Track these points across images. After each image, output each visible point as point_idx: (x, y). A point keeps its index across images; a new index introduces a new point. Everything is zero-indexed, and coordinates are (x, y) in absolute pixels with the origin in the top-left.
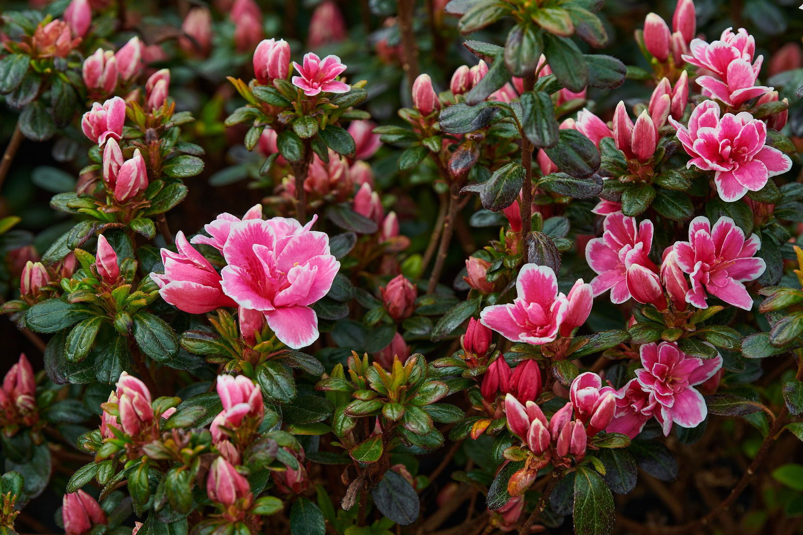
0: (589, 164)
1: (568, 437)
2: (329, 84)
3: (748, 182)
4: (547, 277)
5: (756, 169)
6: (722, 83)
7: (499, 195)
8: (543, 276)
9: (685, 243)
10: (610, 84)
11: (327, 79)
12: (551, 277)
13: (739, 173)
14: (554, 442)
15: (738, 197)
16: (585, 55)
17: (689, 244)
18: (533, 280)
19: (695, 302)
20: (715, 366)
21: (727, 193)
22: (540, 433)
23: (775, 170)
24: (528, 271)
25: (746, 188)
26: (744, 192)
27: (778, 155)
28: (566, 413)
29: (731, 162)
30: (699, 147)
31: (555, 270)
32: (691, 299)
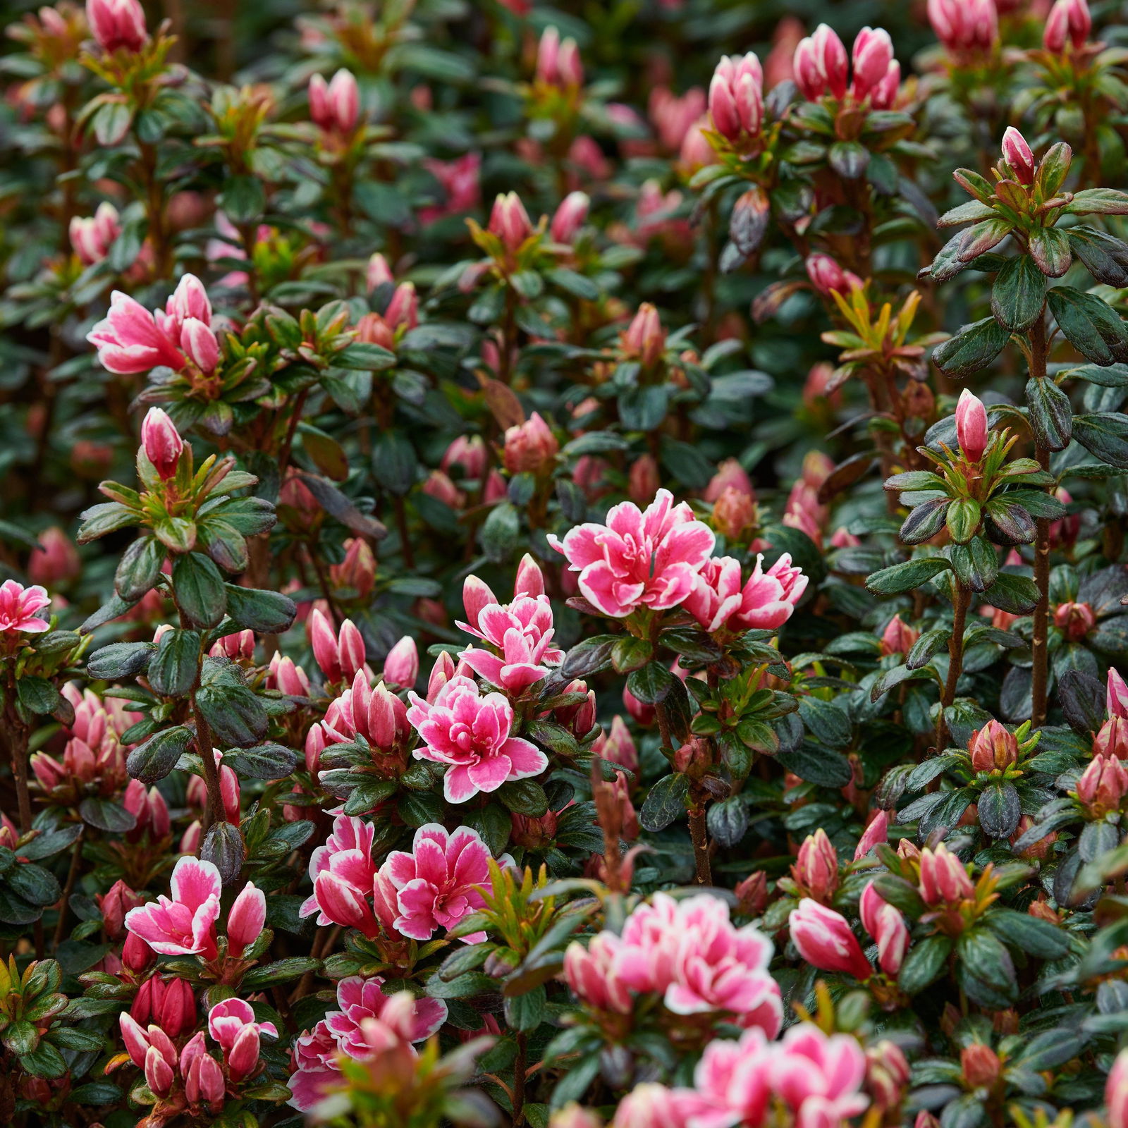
0: (251, 730)
1: (196, 1077)
2: (27, 621)
3: (480, 781)
4: (208, 875)
5: (498, 766)
6: (497, 658)
7: (151, 762)
8: (203, 873)
9: (407, 855)
10: (271, 628)
11: (25, 614)
12: (212, 875)
13: (478, 768)
14: (181, 1082)
15: (467, 797)
16: (227, 584)
17: (413, 856)
18: (189, 878)
19: (407, 930)
20: (438, 1019)
21: (454, 792)
22: (155, 1065)
23: (525, 770)
24: (185, 866)
25: (478, 787)
26: (475, 792)
27: (532, 752)
28: (197, 1046)
29: (472, 754)
30: (428, 731)
31: (218, 866)
32: (402, 925)
